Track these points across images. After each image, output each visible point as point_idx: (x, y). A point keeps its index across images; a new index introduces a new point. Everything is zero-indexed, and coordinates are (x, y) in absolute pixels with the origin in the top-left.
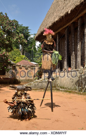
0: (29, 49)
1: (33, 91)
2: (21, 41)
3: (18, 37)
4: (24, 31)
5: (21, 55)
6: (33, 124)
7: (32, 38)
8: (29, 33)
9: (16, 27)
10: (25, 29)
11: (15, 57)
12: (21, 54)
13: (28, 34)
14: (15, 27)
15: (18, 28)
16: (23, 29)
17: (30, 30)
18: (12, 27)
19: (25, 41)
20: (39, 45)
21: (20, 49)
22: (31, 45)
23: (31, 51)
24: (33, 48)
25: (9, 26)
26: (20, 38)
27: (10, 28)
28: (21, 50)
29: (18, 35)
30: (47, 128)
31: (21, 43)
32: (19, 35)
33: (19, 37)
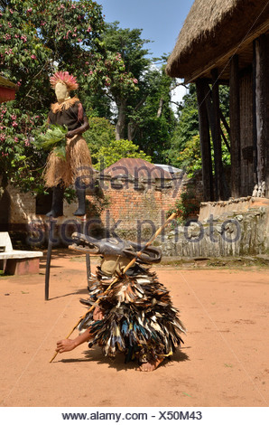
0: (145, 115)
1: (169, 268)
2: (113, 82)
3: (101, 65)
4: (126, 48)
5: (118, 140)
6: (176, 382)
7: (156, 74)
8: (143, 53)
9: (93, 26)
10: (129, 40)
11: (96, 147)
12: (117, 136)
13: (139, 57)
14: (89, 27)
15: (100, 33)
16: (120, 39)
17: (148, 41)
18: (78, 27)
19: (130, 81)
20: (185, 98)
21: (113, 118)
22: (151, 101)
23: (152, 123)
24: (159, 112)
25: (67, 26)
26: (110, 70)
27: (70, 34)
28: (116, 121)
29: (104, 60)
30: (233, 398)
31: (116, 88)
32: (106, 57)
33: (108, 66)
